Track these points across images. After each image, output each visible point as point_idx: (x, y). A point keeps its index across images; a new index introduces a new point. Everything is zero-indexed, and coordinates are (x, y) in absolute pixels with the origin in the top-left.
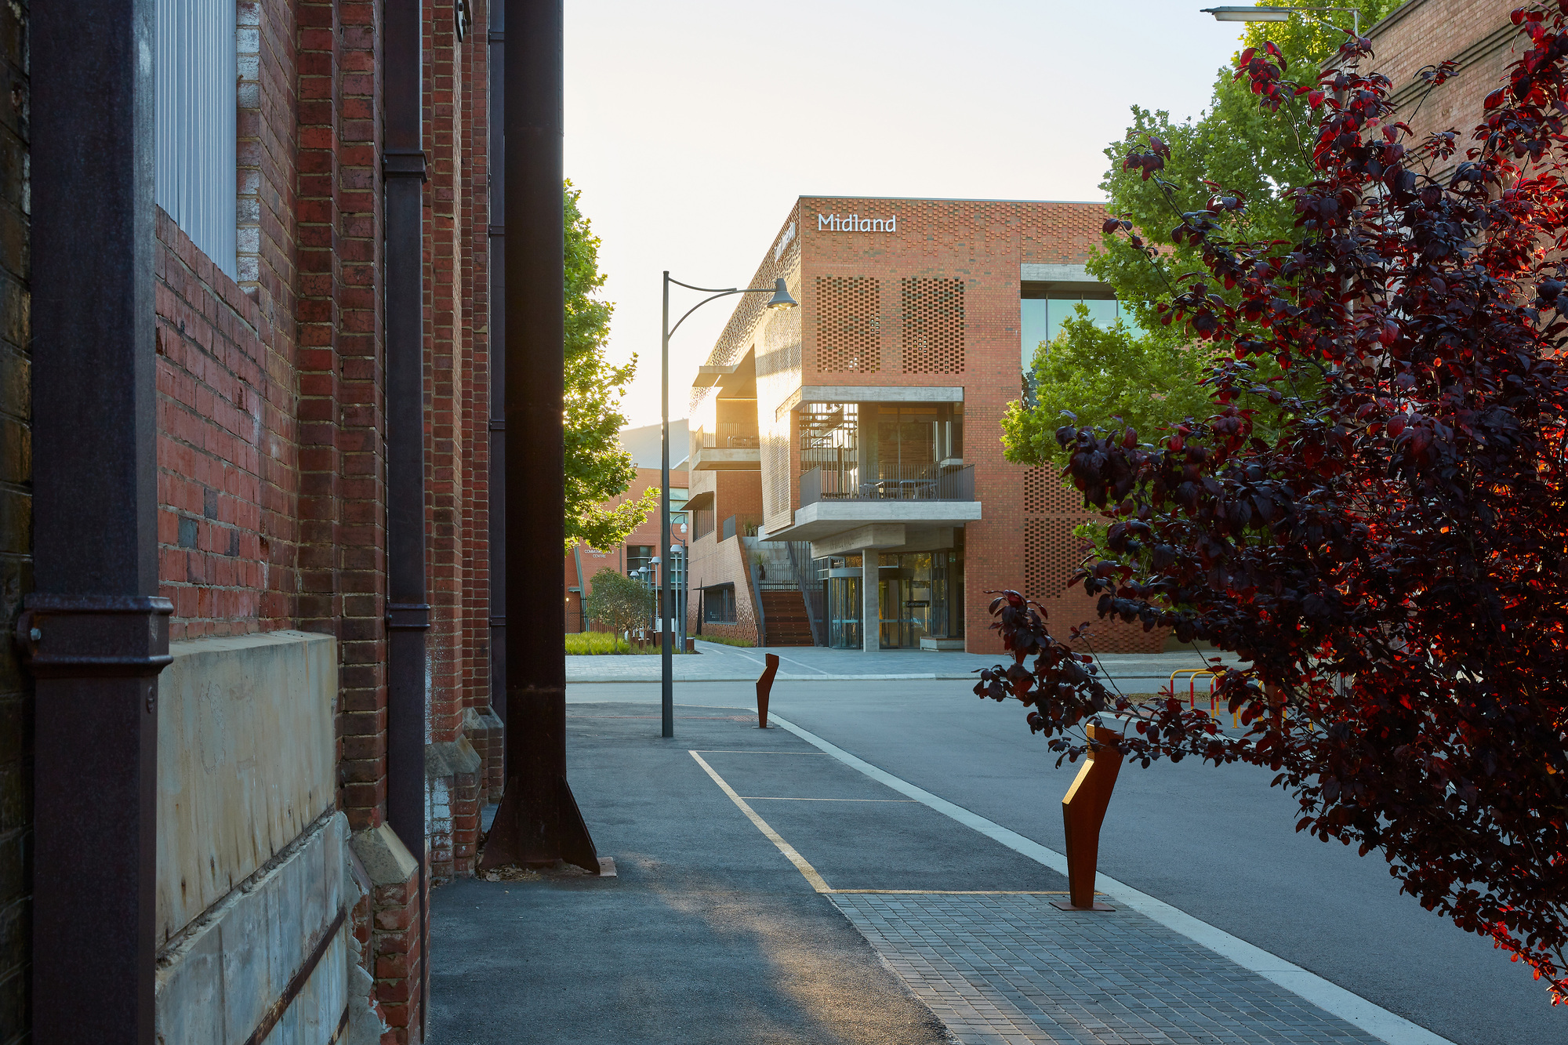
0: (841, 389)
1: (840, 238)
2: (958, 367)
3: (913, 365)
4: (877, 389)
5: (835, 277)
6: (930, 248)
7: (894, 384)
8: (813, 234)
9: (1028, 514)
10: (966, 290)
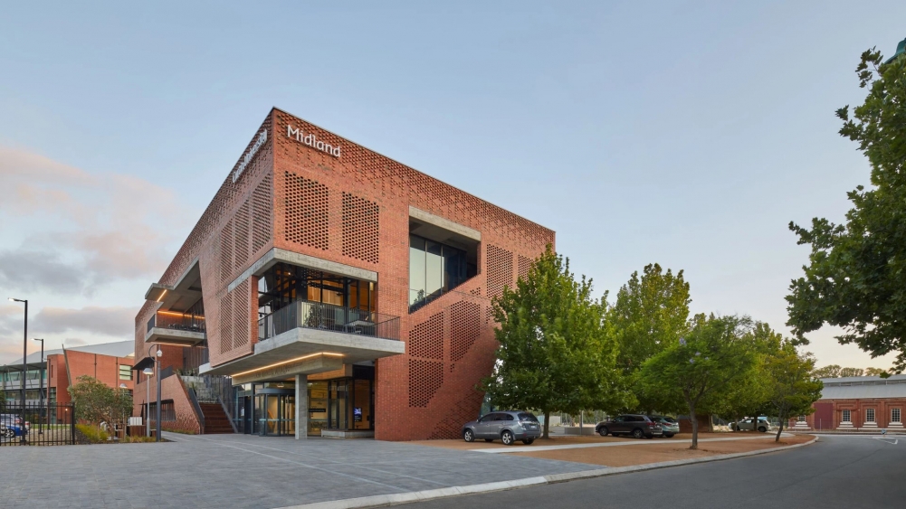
0: (302, 256)
1: (301, 148)
2: (375, 259)
3: (349, 250)
4: (326, 262)
5: (298, 175)
6: (359, 177)
7: (336, 261)
8: (283, 140)
9: (411, 357)
10: (380, 211)
